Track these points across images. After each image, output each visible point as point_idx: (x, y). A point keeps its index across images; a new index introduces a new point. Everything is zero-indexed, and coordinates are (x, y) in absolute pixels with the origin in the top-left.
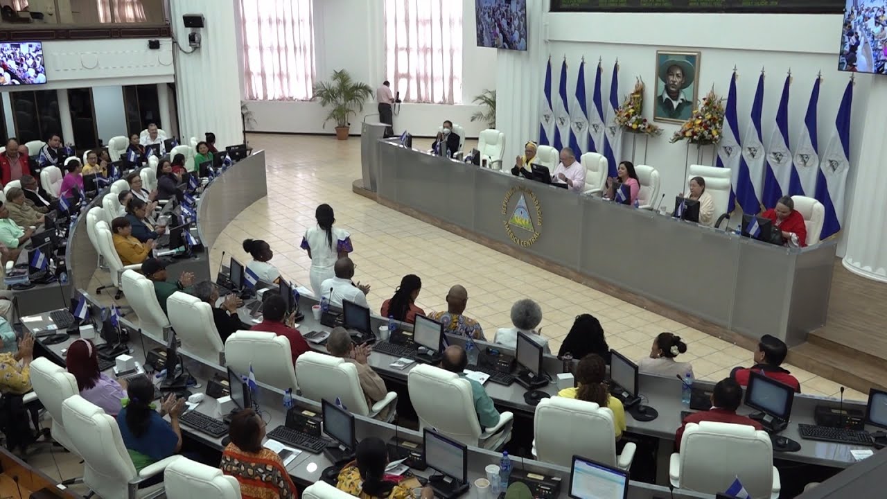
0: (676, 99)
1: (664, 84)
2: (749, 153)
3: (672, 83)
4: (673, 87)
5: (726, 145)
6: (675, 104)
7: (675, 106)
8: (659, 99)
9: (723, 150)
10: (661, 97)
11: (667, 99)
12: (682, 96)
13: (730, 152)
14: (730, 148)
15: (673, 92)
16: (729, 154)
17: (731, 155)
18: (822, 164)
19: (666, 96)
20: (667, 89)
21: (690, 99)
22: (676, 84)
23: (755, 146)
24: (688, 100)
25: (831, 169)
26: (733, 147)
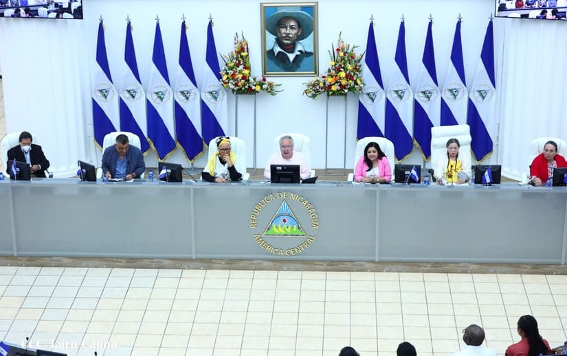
0: (292, 52)
1: (275, 37)
2: (396, 95)
3: (284, 35)
4: (286, 40)
5: (369, 92)
6: (291, 57)
7: (291, 59)
8: (269, 54)
9: (366, 97)
10: (272, 51)
11: (279, 52)
12: (299, 47)
13: (373, 97)
14: (374, 94)
15: (288, 45)
16: (373, 100)
17: (375, 101)
18: (470, 94)
19: (278, 49)
20: (279, 42)
21: (311, 50)
22: (291, 36)
23: (402, 88)
24: (308, 51)
25: (480, 98)
26: (377, 92)
